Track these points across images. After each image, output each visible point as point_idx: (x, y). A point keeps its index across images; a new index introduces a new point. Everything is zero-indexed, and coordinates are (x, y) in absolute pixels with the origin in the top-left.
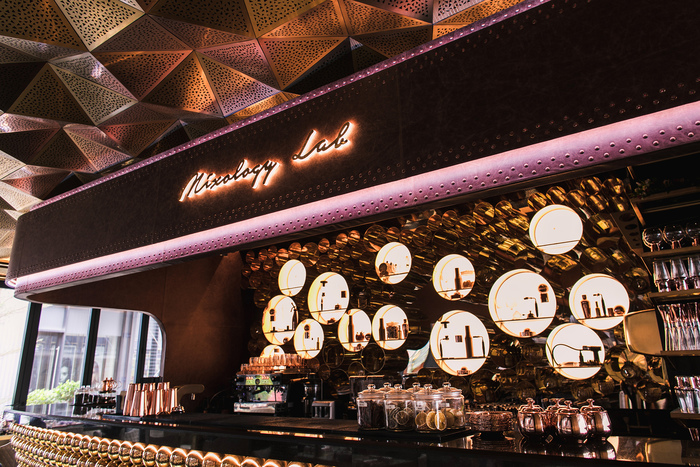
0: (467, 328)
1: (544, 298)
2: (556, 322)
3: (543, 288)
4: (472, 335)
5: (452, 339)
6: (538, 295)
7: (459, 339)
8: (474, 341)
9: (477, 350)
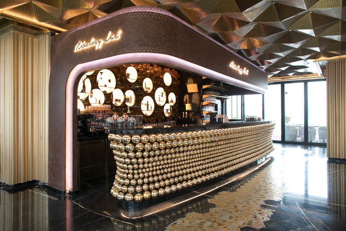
0: (148, 102)
2: (166, 103)
3: (162, 93)
4: (148, 104)
5: (144, 104)
6: (161, 95)
7: (146, 105)
8: (149, 106)
9: (150, 109)
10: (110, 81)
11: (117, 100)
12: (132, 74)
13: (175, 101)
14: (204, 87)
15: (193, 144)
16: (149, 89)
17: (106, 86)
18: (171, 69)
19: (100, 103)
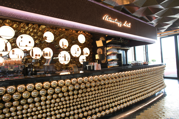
0: (65, 55)
1: (78, 50)
2: (81, 55)
3: (78, 49)
4: (66, 56)
5: (61, 57)
7: (63, 57)
8: (66, 57)
9: (67, 59)
10: (30, 42)
11: (36, 55)
12: (49, 37)
13: (89, 54)
14: (107, 42)
15: (112, 82)
16: (66, 46)
17: (27, 46)
18: (84, 32)
19: (21, 58)
